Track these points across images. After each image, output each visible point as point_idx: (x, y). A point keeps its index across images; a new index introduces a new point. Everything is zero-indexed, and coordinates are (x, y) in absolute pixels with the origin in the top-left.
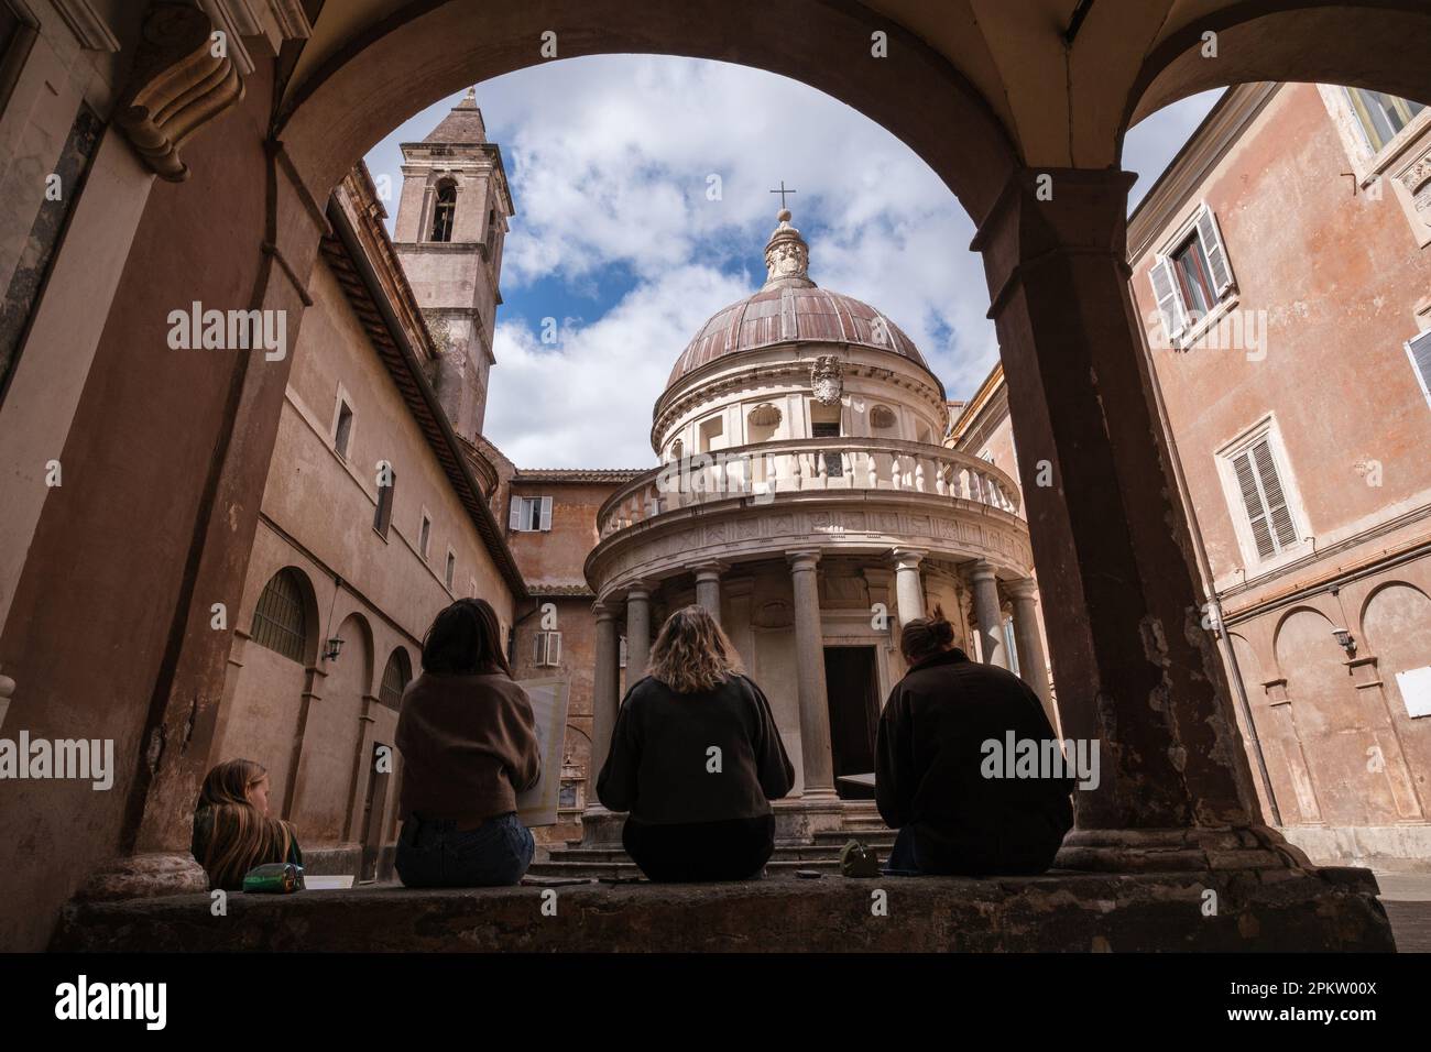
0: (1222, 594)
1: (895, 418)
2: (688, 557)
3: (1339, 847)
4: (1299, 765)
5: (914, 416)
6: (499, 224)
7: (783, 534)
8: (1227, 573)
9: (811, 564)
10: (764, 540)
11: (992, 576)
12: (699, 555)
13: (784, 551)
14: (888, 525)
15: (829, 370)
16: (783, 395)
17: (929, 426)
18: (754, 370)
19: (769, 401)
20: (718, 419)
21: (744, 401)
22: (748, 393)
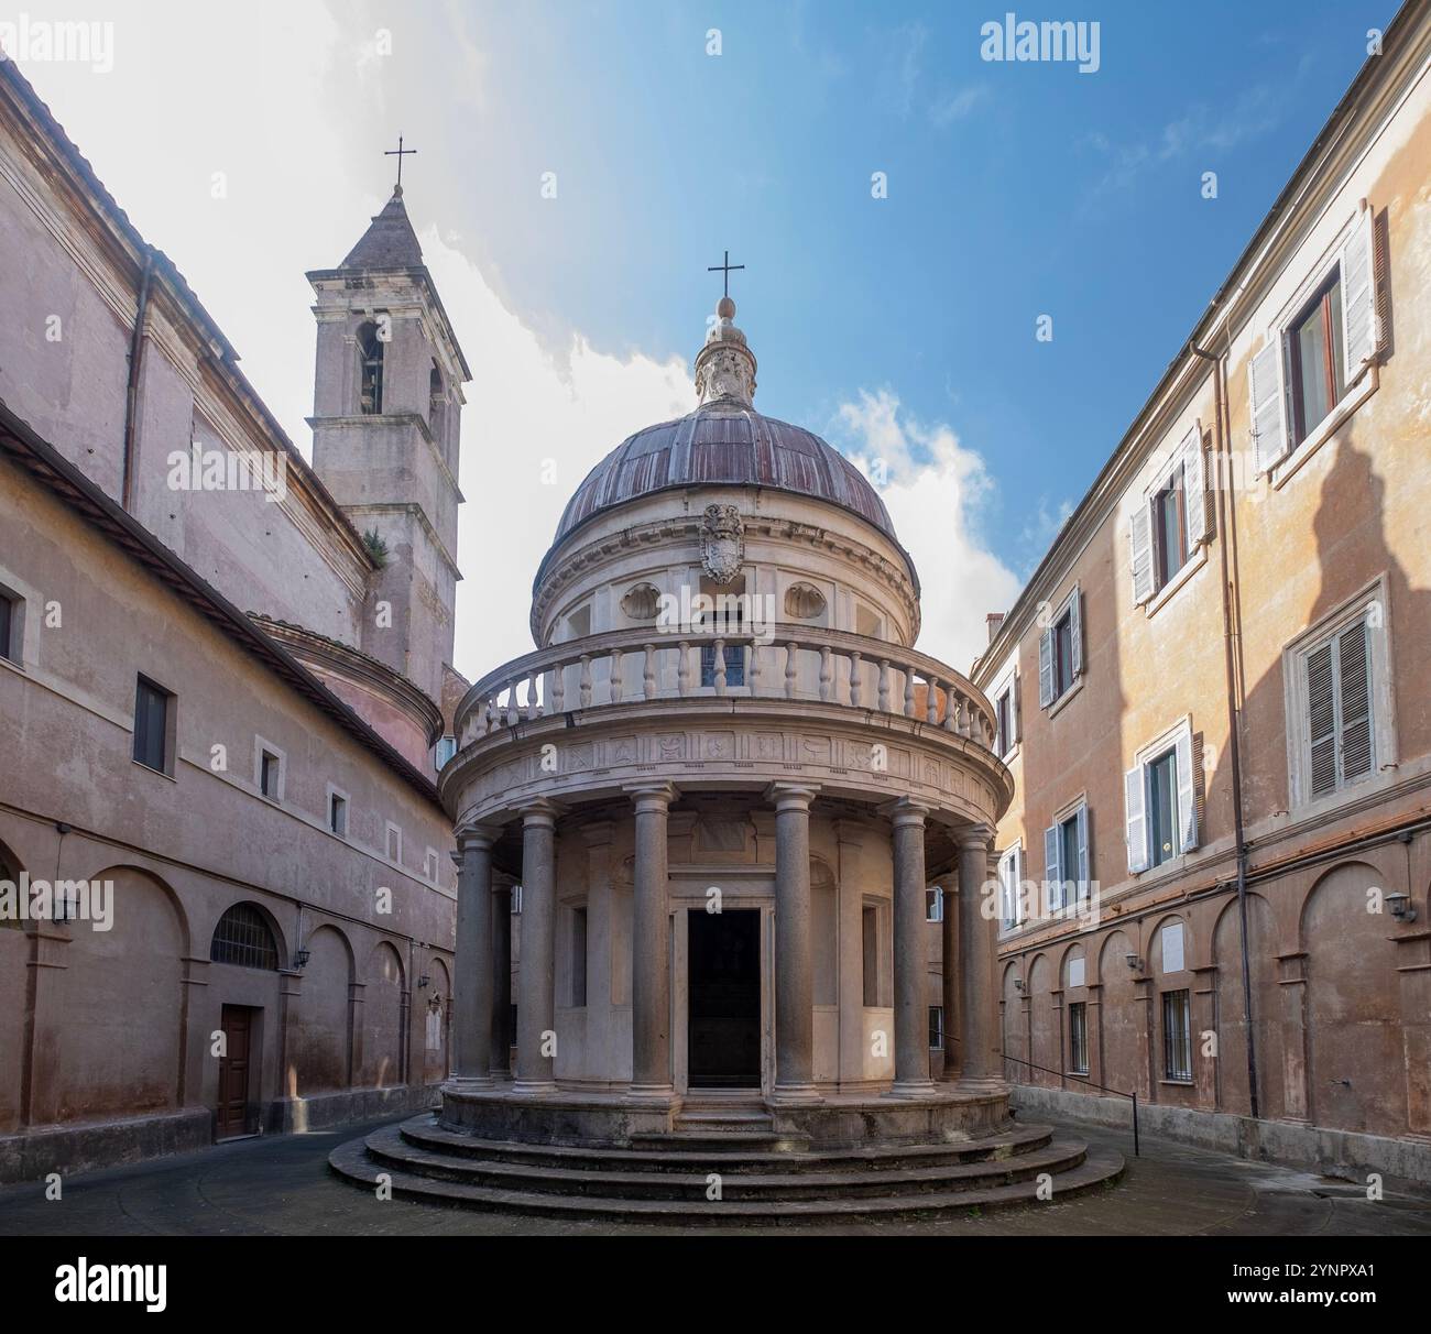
0: (1252, 843)
1: (825, 602)
2: (514, 795)
3: (1320, 1150)
4: (1296, 1055)
5: (855, 600)
6: (450, 391)
7: (624, 763)
8: (1264, 816)
9: (659, 804)
10: (598, 772)
11: (919, 820)
12: (526, 792)
13: (621, 787)
14: (768, 749)
15: (722, 528)
16: (663, 569)
17: (880, 615)
18: (625, 531)
19: (646, 580)
20: (587, 610)
21: (616, 582)
22: (620, 569)
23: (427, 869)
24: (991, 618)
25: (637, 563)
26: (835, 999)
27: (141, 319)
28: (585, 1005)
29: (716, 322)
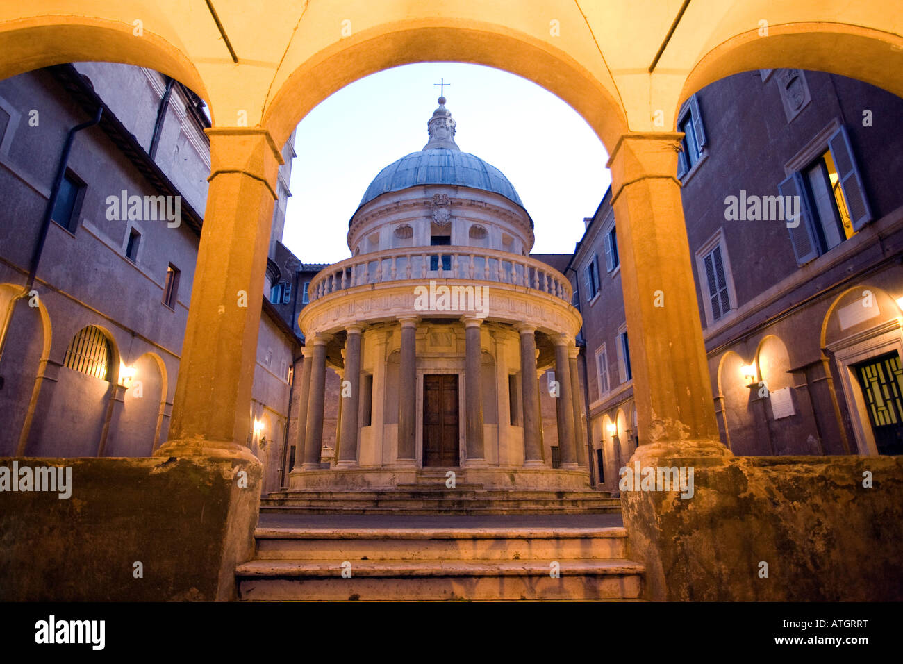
1: (488, 232)
2: (344, 320)
5: (501, 231)
7: (397, 306)
9: (410, 323)
11: (532, 332)
13: (395, 317)
15: (441, 203)
16: (414, 218)
17: (513, 236)
18: (398, 202)
19: (407, 223)
20: (378, 234)
21: (392, 223)
22: (394, 217)
23: (267, 359)
24: (586, 220)
25: (402, 215)
26: (495, 420)
27: (167, 94)
28: (370, 425)
29: (437, 106)
